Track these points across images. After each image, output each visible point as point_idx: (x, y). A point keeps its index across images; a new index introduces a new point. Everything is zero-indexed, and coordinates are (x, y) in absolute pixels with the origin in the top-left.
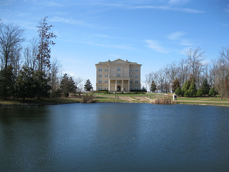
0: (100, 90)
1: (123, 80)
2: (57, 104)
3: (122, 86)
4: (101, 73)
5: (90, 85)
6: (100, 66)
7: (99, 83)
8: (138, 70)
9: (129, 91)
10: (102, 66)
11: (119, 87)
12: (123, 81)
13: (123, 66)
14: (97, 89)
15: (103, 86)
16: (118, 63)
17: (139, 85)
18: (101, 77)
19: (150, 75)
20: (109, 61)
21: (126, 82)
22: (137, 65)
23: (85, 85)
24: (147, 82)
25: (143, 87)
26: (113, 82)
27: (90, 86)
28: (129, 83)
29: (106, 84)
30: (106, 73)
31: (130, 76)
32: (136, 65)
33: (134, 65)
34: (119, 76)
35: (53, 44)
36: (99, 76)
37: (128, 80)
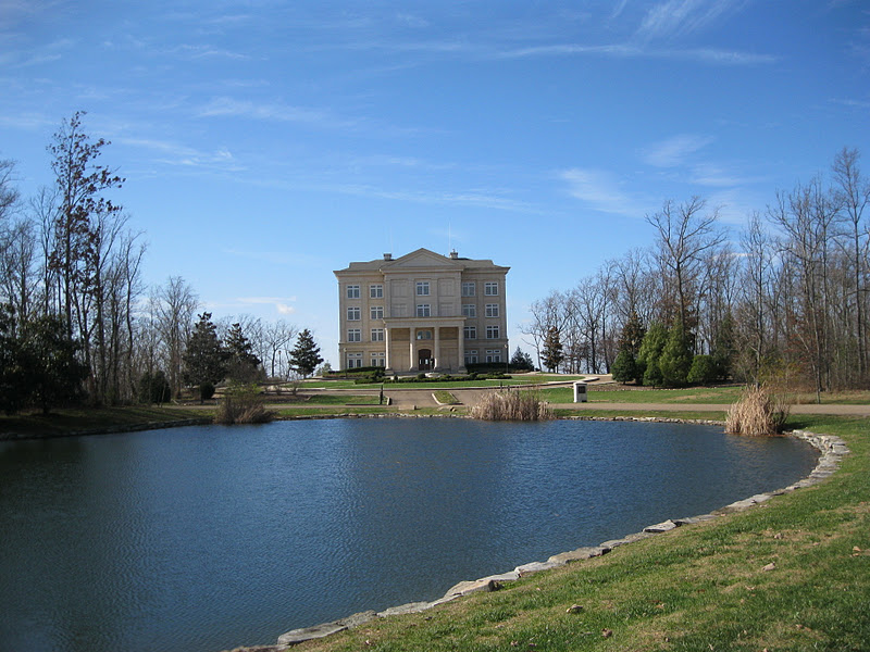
0: (355, 366)
1: (436, 327)
2: (104, 432)
3: (436, 349)
4: (354, 303)
5: (314, 350)
6: (353, 280)
7: (349, 341)
8: (495, 289)
9: (461, 368)
10: (361, 279)
11: (424, 355)
12: (436, 332)
13: (436, 275)
14: (341, 367)
15: (366, 353)
16: (420, 265)
17: (500, 344)
18: (357, 317)
19: (550, 304)
20: (388, 258)
21: (448, 333)
22: (492, 269)
23: (292, 353)
24: (538, 332)
25: (519, 353)
26: (399, 335)
27: (312, 353)
28: (461, 336)
29: (375, 346)
30: (376, 303)
31: (465, 312)
32: (486, 269)
33: (479, 269)
34: (422, 313)
35: (110, 209)
36: (348, 316)
37: (457, 328)
